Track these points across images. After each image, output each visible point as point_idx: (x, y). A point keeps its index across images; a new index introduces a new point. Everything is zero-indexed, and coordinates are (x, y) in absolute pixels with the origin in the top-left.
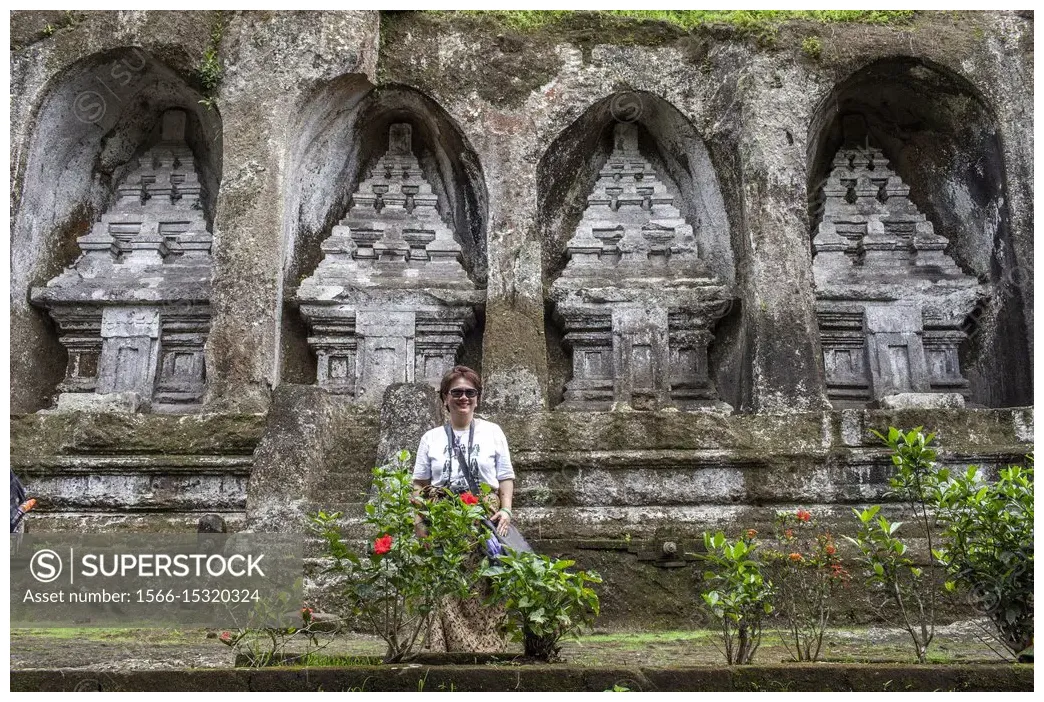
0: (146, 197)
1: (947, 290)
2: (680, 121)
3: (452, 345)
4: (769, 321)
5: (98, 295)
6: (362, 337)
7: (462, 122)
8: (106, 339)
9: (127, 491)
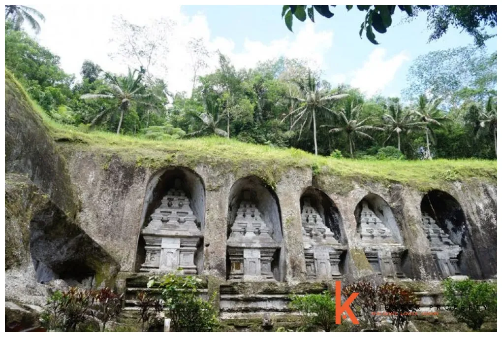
0: (244, 216)
1: (453, 248)
2: (383, 202)
3: (337, 262)
4: (423, 256)
5: (243, 245)
6: (316, 259)
7: (333, 199)
8: (245, 258)
9: (278, 305)
